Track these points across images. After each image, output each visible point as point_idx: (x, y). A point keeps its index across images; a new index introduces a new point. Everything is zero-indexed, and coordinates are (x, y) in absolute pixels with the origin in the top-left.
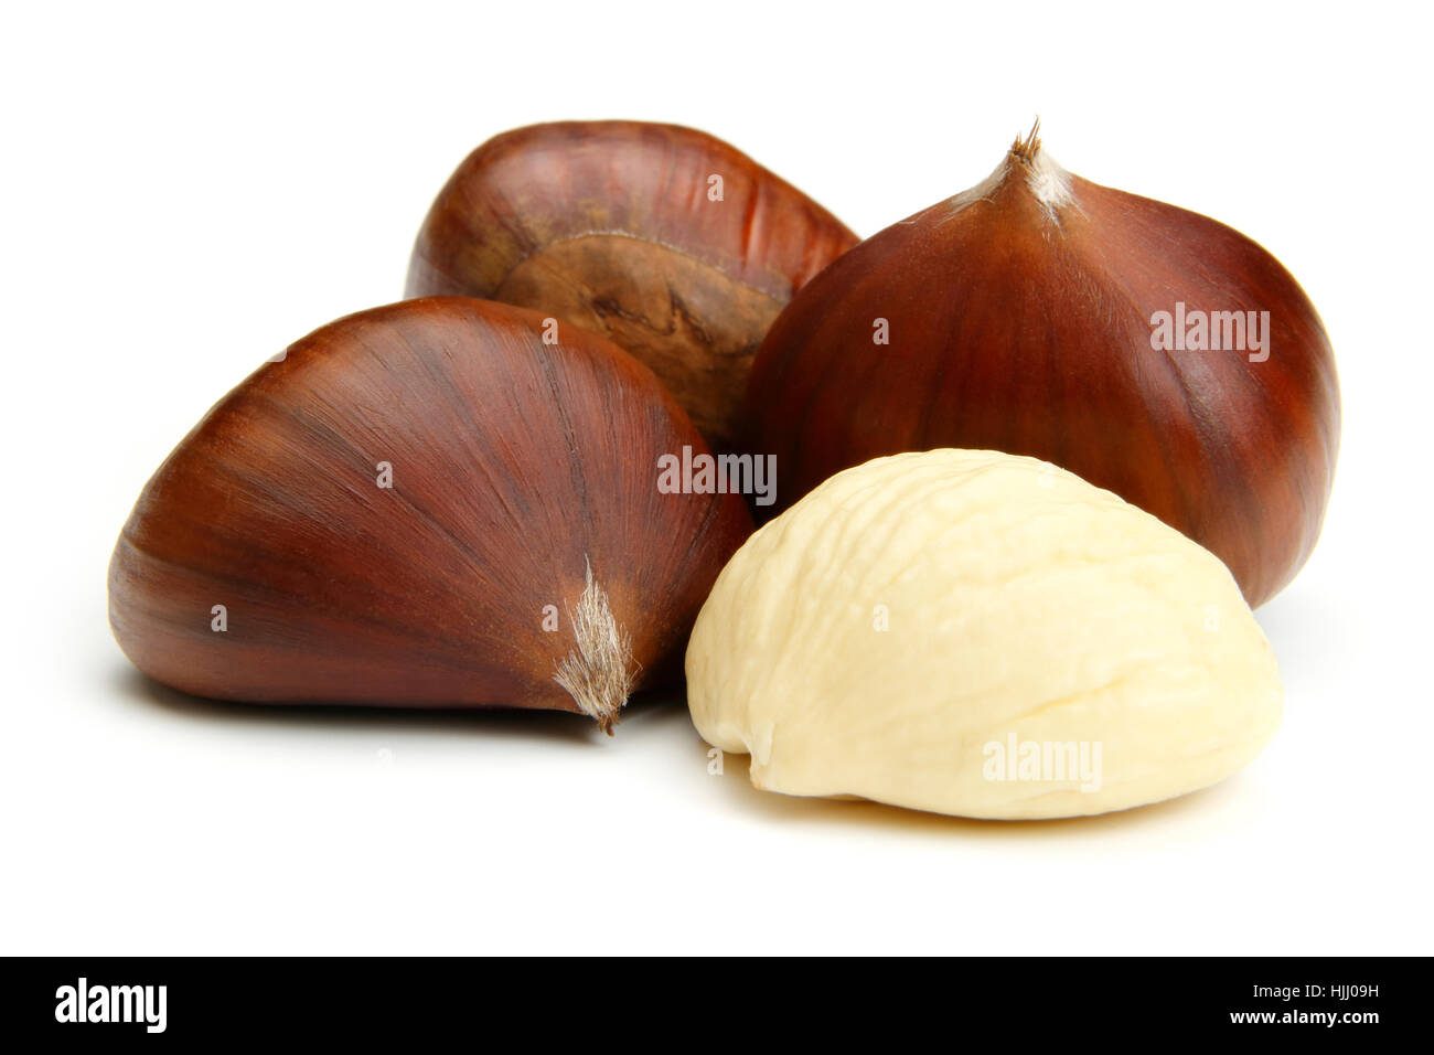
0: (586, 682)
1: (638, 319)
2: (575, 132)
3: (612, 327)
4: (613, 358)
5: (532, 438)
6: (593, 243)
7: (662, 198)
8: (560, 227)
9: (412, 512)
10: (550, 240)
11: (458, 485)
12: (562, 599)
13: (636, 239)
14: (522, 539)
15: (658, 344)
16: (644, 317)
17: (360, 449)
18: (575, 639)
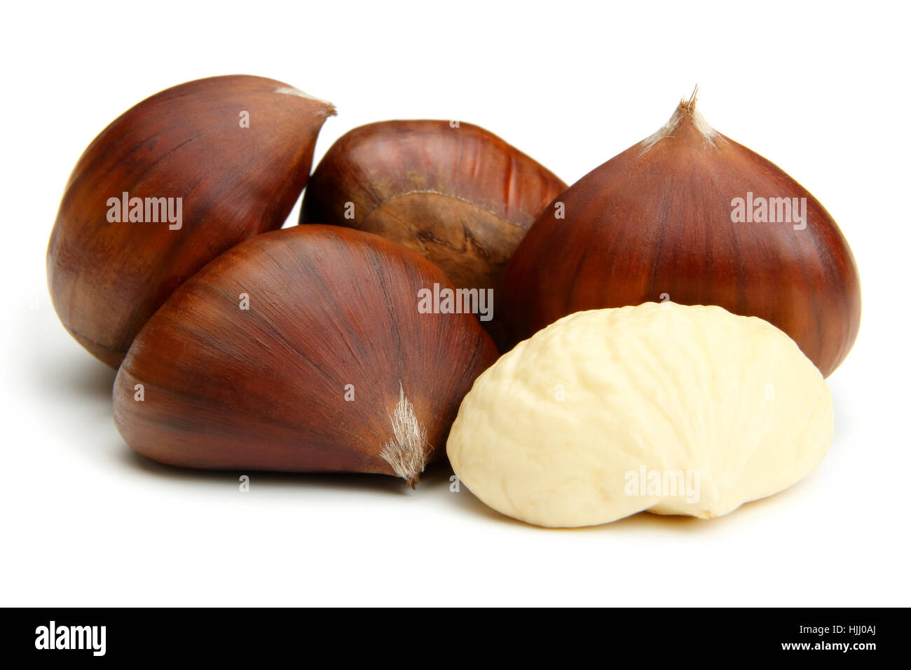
0: (399, 457)
1: (445, 243)
2: (400, 127)
3: (429, 248)
4: (418, 263)
5: (368, 309)
6: (416, 198)
7: (457, 169)
8: (396, 188)
9: (295, 354)
10: (390, 197)
11: (323, 338)
12: (385, 407)
13: (442, 195)
14: (361, 371)
15: (457, 258)
16: (448, 242)
17: (265, 317)
18: (393, 431)
